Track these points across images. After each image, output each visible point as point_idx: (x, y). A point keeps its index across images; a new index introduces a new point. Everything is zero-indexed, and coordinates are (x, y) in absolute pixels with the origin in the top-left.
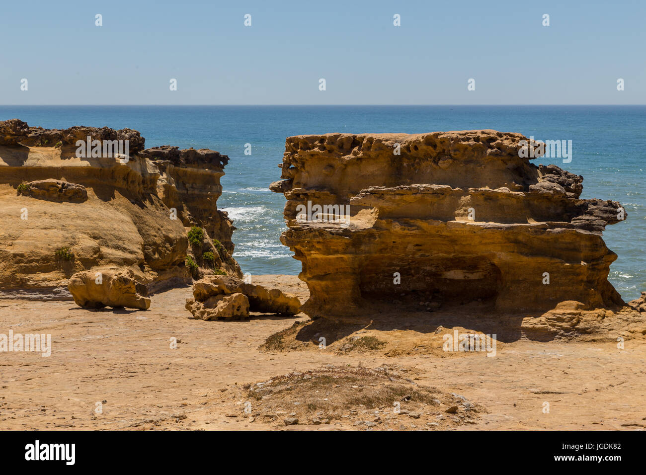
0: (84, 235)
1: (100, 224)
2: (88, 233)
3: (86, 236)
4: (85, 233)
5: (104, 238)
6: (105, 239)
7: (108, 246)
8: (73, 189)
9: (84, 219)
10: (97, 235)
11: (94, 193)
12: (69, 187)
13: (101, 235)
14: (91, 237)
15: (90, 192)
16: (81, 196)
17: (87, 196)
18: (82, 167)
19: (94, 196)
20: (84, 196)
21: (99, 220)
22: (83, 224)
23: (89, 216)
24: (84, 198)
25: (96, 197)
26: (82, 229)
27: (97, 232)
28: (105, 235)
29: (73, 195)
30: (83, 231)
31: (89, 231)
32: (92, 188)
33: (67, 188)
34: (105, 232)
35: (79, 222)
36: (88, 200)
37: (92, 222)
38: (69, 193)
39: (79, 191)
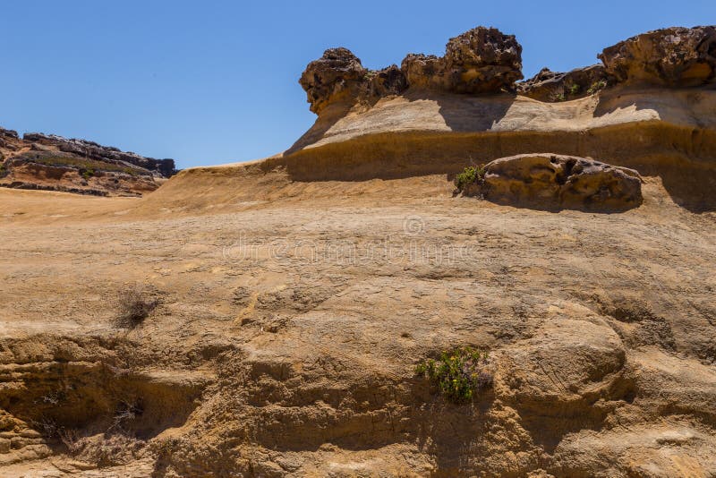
0: (577, 306)
1: (656, 269)
2: (596, 299)
3: (587, 310)
4: (582, 298)
5: (659, 316)
6: (662, 320)
7: (671, 347)
8: (596, 173)
9: (597, 252)
10: (630, 307)
11: (665, 191)
12: (586, 170)
13: (649, 305)
14: (604, 312)
15: (651, 187)
16: (621, 195)
17: (639, 194)
18: (637, 123)
19: (665, 196)
20: (629, 194)
21: (657, 258)
22: (588, 268)
23: (622, 245)
24: (628, 200)
25: (669, 200)
26: (577, 284)
27: (638, 295)
28: (668, 306)
29: (598, 192)
30: (577, 290)
31: (601, 292)
32: (658, 178)
33: (579, 171)
34: (667, 297)
35: (574, 260)
36: (642, 207)
37: (626, 262)
38: (586, 186)
39: (614, 179)
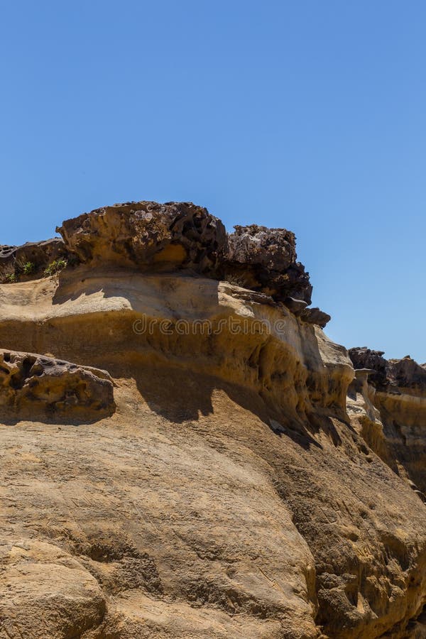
0: (45, 546)
1: (136, 493)
2: (68, 535)
3: (56, 549)
4: (51, 535)
5: (142, 551)
6: (145, 556)
7: (157, 589)
8: (60, 375)
9: (66, 474)
10: (108, 542)
11: (140, 396)
12: (48, 371)
13: (131, 539)
14: (77, 551)
15: (124, 391)
16: (91, 401)
17: (112, 400)
18: (106, 314)
19: (142, 403)
20: (99, 402)
21: (136, 480)
22: (56, 495)
23: (95, 465)
24: (99, 408)
25: (145, 407)
26: (44, 517)
27: (116, 527)
28: (152, 538)
29: (63, 399)
30: (44, 524)
31: (73, 526)
32: (132, 380)
33: (39, 372)
34: (149, 527)
35: (40, 486)
36: (115, 416)
37: (101, 486)
38: (48, 391)
39: (81, 382)
